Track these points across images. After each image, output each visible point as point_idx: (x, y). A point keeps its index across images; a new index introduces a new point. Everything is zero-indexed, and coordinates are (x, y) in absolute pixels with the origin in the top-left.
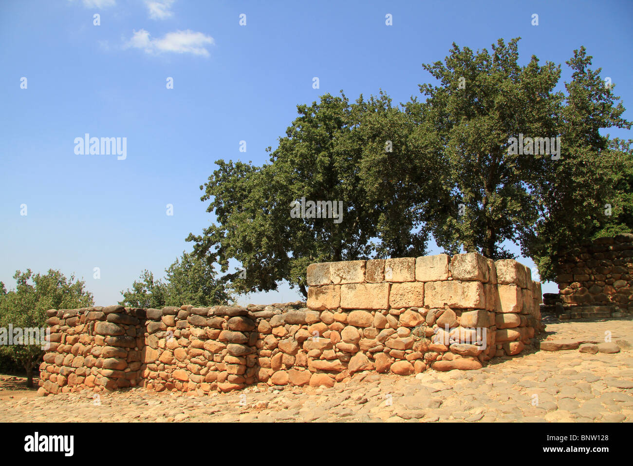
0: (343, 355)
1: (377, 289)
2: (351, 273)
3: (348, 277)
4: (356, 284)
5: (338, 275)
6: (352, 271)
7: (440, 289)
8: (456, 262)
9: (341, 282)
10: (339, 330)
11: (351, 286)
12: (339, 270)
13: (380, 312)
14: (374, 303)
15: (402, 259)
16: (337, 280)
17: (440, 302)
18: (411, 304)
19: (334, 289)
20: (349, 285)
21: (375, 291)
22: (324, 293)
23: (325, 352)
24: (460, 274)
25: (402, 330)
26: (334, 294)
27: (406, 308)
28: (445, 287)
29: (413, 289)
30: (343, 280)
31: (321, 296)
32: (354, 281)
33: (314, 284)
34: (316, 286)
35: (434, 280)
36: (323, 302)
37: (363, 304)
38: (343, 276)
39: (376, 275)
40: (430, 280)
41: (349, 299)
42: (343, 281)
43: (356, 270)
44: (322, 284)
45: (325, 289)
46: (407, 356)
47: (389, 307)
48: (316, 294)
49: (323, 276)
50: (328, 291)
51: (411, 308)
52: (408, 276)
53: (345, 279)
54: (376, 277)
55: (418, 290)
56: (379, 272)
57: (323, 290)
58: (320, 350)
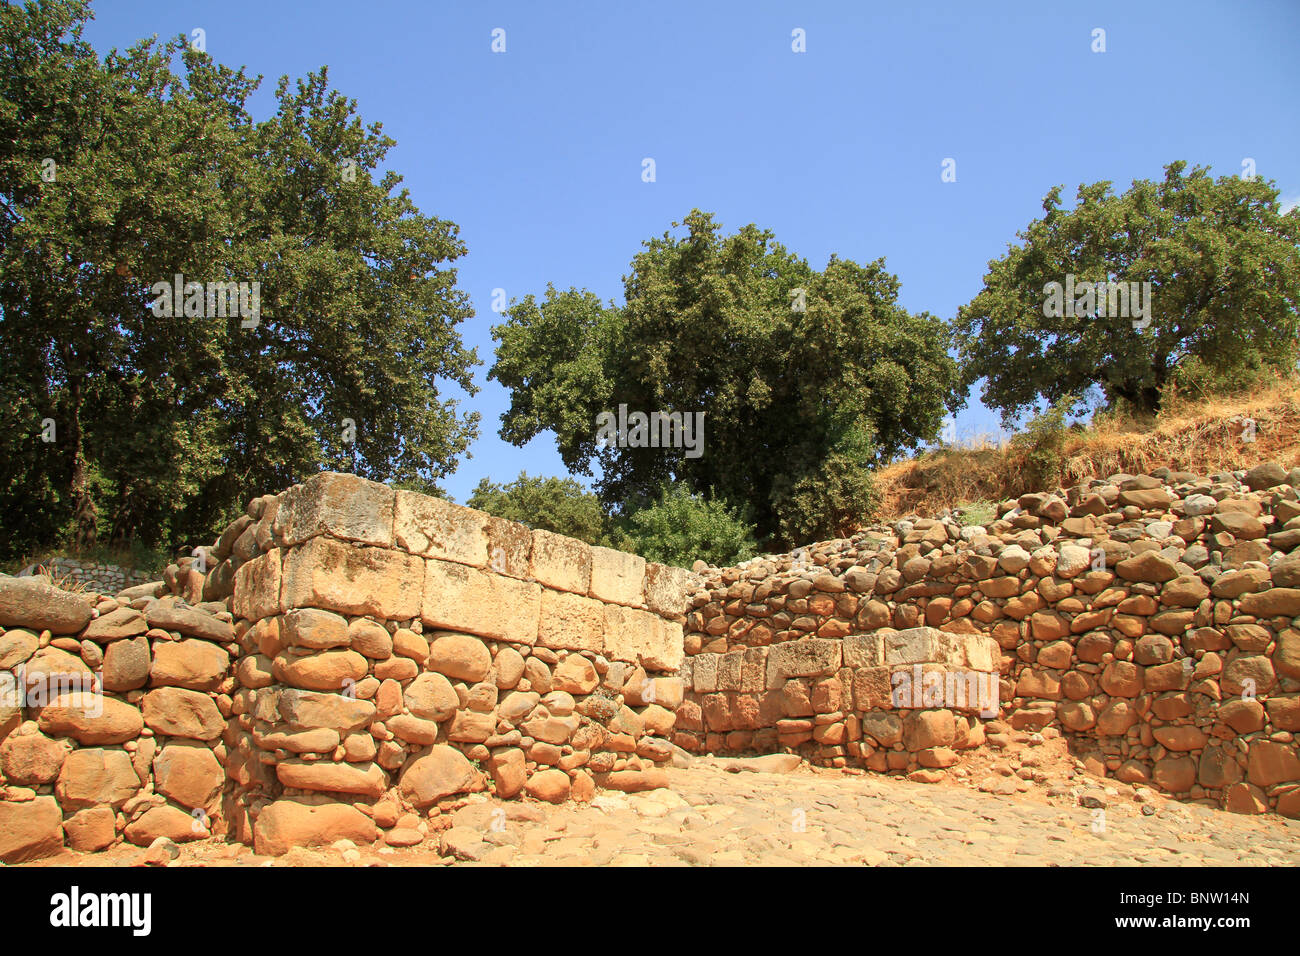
0: (401, 749)
1: (518, 592)
2: (455, 535)
3: (449, 544)
4: (467, 568)
5: (421, 530)
6: (459, 531)
7: (632, 623)
8: (658, 578)
9: (427, 550)
10: (406, 681)
11: (456, 569)
12: (423, 517)
13: (517, 649)
14: (509, 626)
15: (570, 539)
16: (417, 544)
17: (632, 650)
18: (584, 643)
19: (408, 564)
20: (450, 566)
21: (513, 596)
22: (374, 568)
23: (354, 739)
24: (662, 603)
25: (561, 699)
26: (405, 577)
27: (571, 650)
28: (639, 622)
29: (586, 611)
30: (434, 548)
31: (364, 574)
32: (461, 559)
33: (344, 534)
34: (352, 541)
35: (623, 602)
36: (369, 592)
37: (483, 622)
38: (434, 536)
39: (514, 558)
40: (616, 600)
41: (446, 601)
42: (434, 551)
43: (469, 532)
44: (372, 540)
45: (381, 557)
46: (565, 760)
47: (539, 642)
48: (349, 565)
49: (376, 519)
50: (386, 565)
51: (583, 652)
52: (579, 581)
53: (439, 545)
54: (514, 564)
55: (596, 616)
56: (522, 554)
57: (373, 560)
58: (340, 729)
